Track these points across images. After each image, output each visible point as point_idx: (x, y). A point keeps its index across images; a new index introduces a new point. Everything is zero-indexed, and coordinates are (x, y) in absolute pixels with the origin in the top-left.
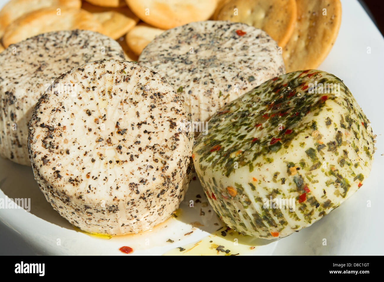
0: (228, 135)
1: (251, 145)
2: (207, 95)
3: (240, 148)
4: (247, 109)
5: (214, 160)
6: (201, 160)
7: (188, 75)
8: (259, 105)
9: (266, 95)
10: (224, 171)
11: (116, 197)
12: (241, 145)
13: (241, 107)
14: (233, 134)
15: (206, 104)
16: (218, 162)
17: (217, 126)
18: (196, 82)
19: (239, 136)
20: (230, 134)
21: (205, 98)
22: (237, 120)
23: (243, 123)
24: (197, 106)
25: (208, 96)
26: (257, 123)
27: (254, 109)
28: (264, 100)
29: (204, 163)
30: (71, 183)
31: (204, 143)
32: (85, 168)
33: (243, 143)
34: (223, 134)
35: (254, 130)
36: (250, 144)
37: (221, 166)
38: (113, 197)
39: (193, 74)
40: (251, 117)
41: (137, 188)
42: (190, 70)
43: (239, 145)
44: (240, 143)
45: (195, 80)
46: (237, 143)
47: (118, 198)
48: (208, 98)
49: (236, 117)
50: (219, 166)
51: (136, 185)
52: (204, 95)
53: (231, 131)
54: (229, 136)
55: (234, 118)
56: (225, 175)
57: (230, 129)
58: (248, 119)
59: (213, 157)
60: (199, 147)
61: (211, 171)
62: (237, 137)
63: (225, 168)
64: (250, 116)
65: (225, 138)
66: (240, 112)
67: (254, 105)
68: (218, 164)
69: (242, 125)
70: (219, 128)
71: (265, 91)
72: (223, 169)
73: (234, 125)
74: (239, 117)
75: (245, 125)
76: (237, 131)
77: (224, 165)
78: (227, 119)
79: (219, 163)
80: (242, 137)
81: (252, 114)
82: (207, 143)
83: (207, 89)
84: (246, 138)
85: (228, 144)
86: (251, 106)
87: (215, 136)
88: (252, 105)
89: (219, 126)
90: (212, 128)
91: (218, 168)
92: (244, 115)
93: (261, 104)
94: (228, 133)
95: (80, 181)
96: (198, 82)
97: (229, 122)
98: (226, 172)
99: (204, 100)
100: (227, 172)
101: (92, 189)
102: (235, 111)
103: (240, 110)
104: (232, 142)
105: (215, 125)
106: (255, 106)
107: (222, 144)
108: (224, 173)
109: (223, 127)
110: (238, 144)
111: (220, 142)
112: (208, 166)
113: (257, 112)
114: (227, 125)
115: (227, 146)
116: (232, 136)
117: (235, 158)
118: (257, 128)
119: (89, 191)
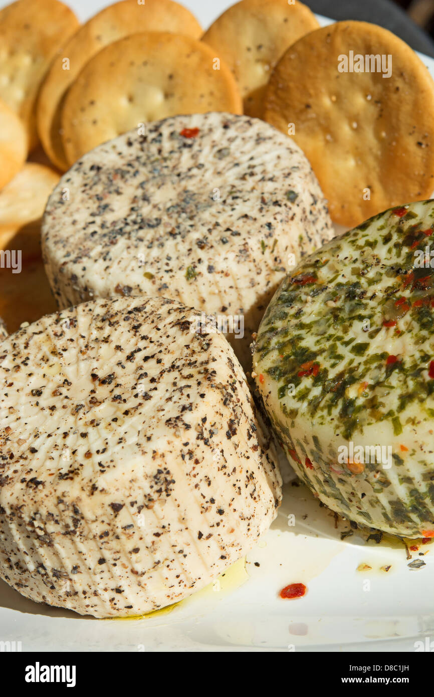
0: (328, 340)
1: (386, 372)
2: (243, 260)
3: (363, 376)
4: (354, 279)
5: (310, 397)
6: (282, 392)
7: (177, 243)
8: (381, 274)
9: (390, 251)
10: (337, 427)
11: (154, 452)
12: (362, 368)
13: (342, 273)
14: (339, 339)
15: (246, 276)
16: (322, 404)
17: (299, 314)
18: (206, 248)
19: (354, 344)
20: (331, 336)
21: (241, 265)
22: (339, 304)
23: (354, 315)
24: (231, 287)
25: (245, 260)
26: (387, 317)
27: (371, 282)
28: (389, 263)
29: (291, 403)
30: (67, 479)
31: (279, 352)
32: (76, 450)
33: (366, 363)
34: (317, 335)
35: (383, 333)
36: (384, 370)
37: (329, 414)
38: (150, 454)
39: (183, 237)
40: (368, 301)
41: (182, 421)
42: (172, 234)
43: (358, 367)
44: (360, 364)
45: (201, 245)
46: (351, 362)
47: (160, 452)
48: (247, 263)
49: (334, 297)
50: (325, 412)
51: (177, 418)
52: (239, 262)
53: (331, 331)
54: (331, 342)
55: (332, 300)
56: (341, 436)
57: (329, 326)
58: (363, 304)
59: (308, 391)
60: (270, 361)
61: (309, 423)
62: (350, 347)
63: (338, 419)
64: (366, 299)
65: (322, 346)
66: (339, 285)
67: (368, 272)
68: (322, 410)
69: (353, 318)
70: (306, 320)
71: (387, 239)
72: (336, 422)
73: (335, 314)
74: (343, 297)
75: (361, 318)
76: (346, 331)
77: (336, 412)
78: (315, 299)
79: (324, 407)
80: (360, 349)
81: (369, 294)
82: (285, 354)
83: (237, 248)
84: (372, 351)
85: (333, 361)
86: (363, 274)
87: (300, 338)
88: (365, 271)
89: (303, 315)
90: (289, 318)
91: (322, 417)
92: (353, 294)
93: (383, 271)
94: (326, 335)
95: (80, 467)
96: (210, 245)
97: (322, 305)
98: (342, 429)
99: (240, 270)
100: (346, 430)
101: (105, 465)
102: (330, 282)
103: (340, 280)
104: (340, 357)
105: (293, 312)
106: (371, 274)
107: (319, 359)
108: (338, 432)
109: (313, 318)
110: (355, 364)
111: (315, 355)
112: (301, 411)
113: (379, 289)
114: (319, 313)
115: (333, 366)
116: (338, 343)
117: (357, 398)
118: (388, 330)
119: (102, 469)
